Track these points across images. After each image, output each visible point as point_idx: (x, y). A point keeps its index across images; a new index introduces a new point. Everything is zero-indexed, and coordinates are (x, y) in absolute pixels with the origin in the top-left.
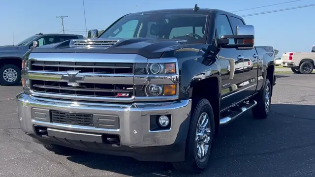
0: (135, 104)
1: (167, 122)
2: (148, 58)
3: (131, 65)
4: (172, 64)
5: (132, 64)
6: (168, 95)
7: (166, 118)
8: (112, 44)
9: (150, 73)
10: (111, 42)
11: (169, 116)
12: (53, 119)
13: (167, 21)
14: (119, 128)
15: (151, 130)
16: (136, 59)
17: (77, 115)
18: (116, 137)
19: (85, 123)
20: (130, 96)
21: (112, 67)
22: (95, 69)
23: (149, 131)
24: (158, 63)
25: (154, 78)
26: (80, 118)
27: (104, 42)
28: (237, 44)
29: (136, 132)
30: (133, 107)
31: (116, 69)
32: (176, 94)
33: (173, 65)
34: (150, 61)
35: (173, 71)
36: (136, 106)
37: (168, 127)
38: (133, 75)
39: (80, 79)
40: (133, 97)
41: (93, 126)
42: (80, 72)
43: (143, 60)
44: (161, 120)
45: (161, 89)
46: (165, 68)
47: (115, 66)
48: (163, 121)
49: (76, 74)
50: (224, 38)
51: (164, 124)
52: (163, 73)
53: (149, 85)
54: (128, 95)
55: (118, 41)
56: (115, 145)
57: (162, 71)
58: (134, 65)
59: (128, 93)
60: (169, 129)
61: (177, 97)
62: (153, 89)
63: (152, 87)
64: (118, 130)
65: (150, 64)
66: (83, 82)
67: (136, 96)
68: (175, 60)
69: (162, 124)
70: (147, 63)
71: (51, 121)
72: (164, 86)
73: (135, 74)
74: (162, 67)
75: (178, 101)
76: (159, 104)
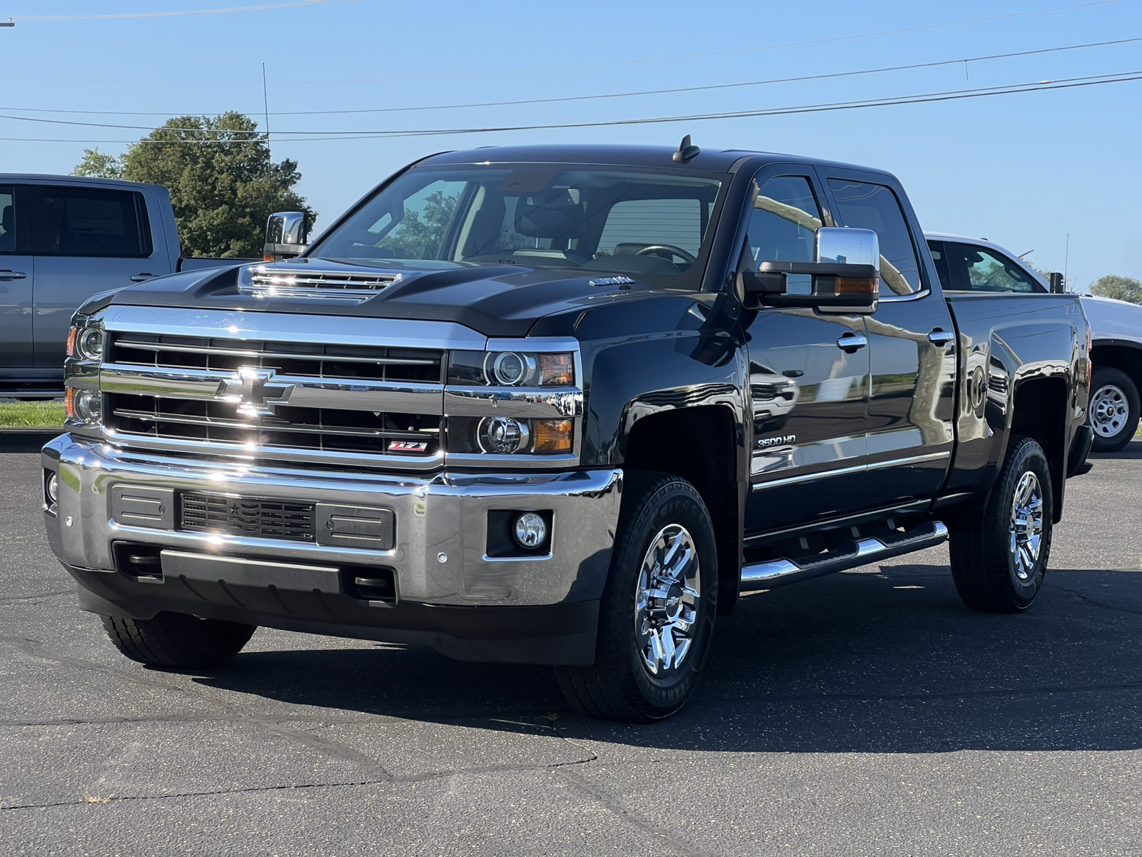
0: (445, 476)
1: (541, 534)
2: (489, 337)
3: (437, 356)
4: (562, 358)
5: (440, 352)
6: (548, 450)
7: (538, 522)
8: (378, 288)
9: (495, 383)
10: (375, 279)
11: (546, 515)
12: (183, 517)
13: (574, 194)
14: (393, 546)
15: (490, 554)
16: (453, 337)
17: (264, 506)
18: (384, 575)
19: (289, 530)
20: (429, 452)
21: (379, 361)
22: (326, 363)
23: (484, 557)
24: (518, 353)
25: (508, 397)
26: (273, 515)
27: (353, 279)
28: (816, 294)
29: (444, 559)
30: (439, 482)
31: (389, 367)
32: (571, 451)
33: (564, 360)
34: (493, 345)
35: (563, 379)
36: (449, 481)
37: (543, 549)
38: (440, 387)
39: (278, 392)
40: (440, 454)
41: (314, 540)
42: (278, 373)
43: (473, 341)
44: (522, 526)
45: (525, 432)
46: (539, 368)
47: (388, 357)
48: (530, 529)
49: (266, 380)
50: (769, 273)
51: (531, 538)
52: (533, 384)
53: (489, 419)
54: (423, 446)
55: (399, 277)
56: (380, 603)
57: (529, 377)
58: (444, 357)
59: (423, 441)
60: (547, 554)
61: (574, 460)
62: (500, 430)
63: (498, 424)
64: (391, 553)
65: (495, 354)
66: (286, 403)
67: (447, 449)
68: (573, 345)
69: (524, 541)
70: (485, 352)
71: (178, 527)
72: (534, 423)
73: (447, 383)
74: (532, 365)
75: (579, 473)
76: (519, 477)
